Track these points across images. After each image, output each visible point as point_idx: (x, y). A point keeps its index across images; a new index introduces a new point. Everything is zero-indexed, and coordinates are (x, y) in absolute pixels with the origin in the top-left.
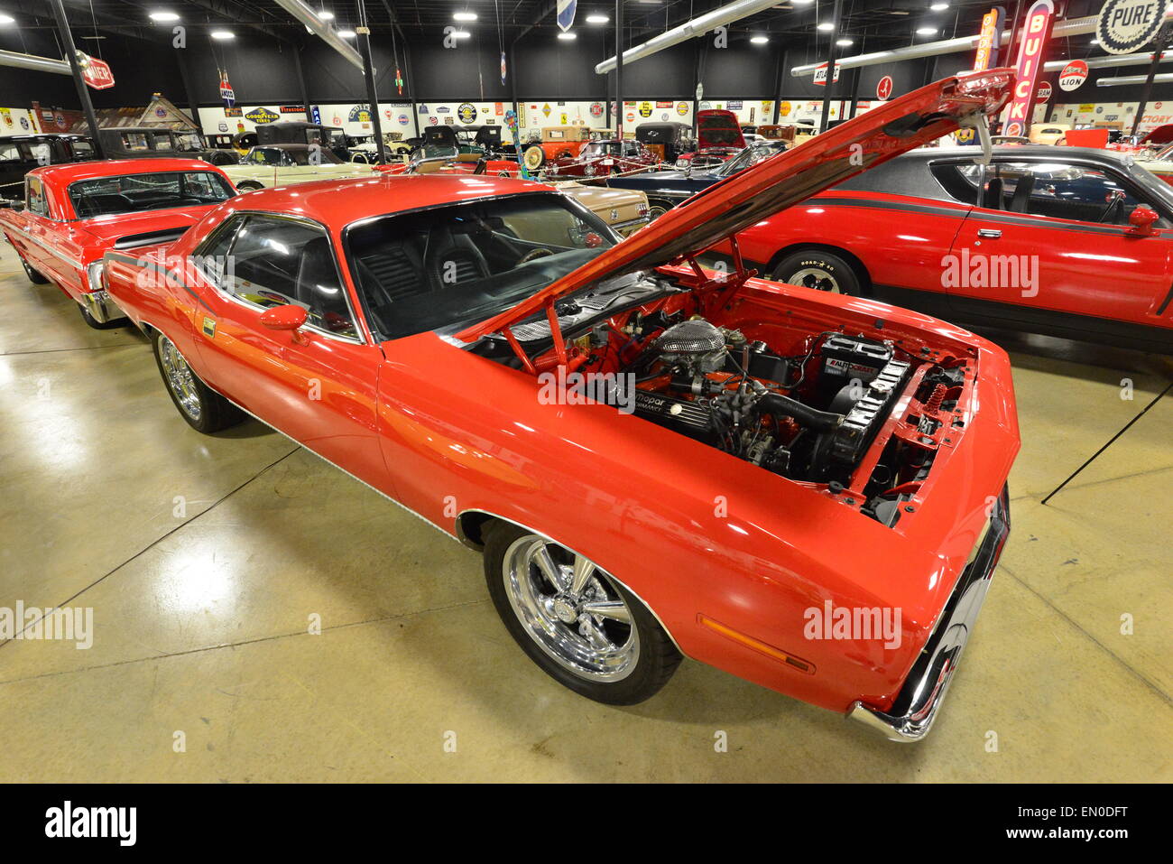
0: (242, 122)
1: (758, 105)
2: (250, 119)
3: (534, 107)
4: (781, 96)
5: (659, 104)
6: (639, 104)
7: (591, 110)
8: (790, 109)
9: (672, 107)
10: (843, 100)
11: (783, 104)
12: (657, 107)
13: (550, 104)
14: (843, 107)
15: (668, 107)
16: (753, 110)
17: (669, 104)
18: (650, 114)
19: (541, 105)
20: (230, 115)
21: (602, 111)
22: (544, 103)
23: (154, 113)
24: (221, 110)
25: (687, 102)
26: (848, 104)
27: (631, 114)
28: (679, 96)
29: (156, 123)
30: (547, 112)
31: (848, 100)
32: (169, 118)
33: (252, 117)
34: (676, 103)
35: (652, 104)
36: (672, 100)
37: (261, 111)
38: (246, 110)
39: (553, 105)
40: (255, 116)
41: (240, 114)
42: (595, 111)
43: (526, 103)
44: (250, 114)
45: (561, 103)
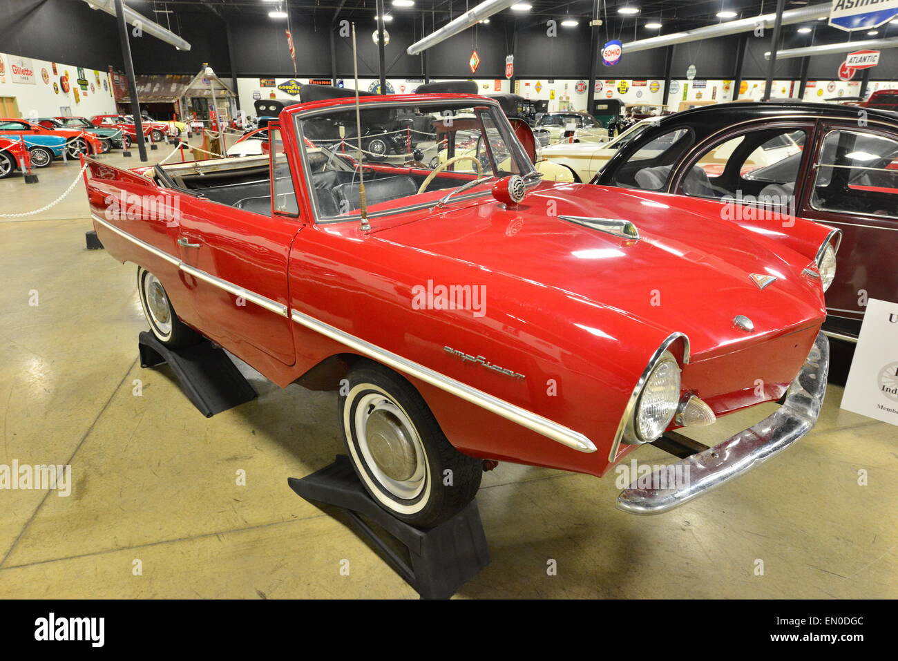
0: (274, 92)
1: (719, 84)
2: (282, 89)
3: (527, 84)
4: (742, 76)
5: (635, 82)
6: (618, 83)
7: (576, 87)
8: (747, 88)
9: (645, 85)
10: (793, 80)
11: (743, 83)
12: (633, 85)
13: (541, 81)
14: (792, 86)
15: (642, 85)
16: (715, 88)
17: (643, 83)
18: (626, 91)
19: (533, 82)
20: (265, 86)
21: (586, 89)
22: (537, 81)
23: (200, 81)
24: (258, 80)
25: (659, 81)
26: (798, 84)
27: (610, 91)
28: (652, 76)
29: (203, 90)
30: (538, 88)
31: (798, 79)
32: (213, 85)
33: (284, 87)
34: (649, 82)
35: (629, 83)
36: (645, 79)
37: (293, 82)
38: (279, 81)
39: (544, 83)
40: (287, 87)
41: (273, 84)
42: (580, 87)
43: (521, 81)
44: (282, 85)
45: (551, 81)
